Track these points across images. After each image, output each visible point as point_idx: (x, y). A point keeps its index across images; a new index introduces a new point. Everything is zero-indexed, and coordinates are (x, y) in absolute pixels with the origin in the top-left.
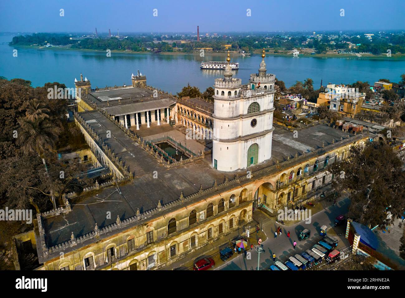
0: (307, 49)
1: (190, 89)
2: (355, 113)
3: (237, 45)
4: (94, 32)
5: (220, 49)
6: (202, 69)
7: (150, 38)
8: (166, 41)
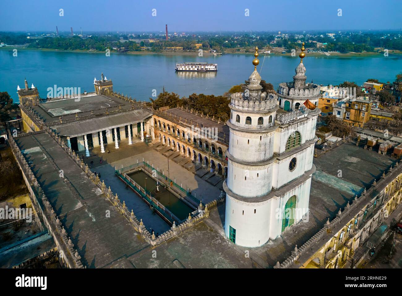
0: (276, 48)
1: (168, 96)
2: (364, 122)
3: (208, 44)
4: (55, 31)
5: (191, 48)
6: (177, 71)
7: (116, 37)
8: (133, 40)
